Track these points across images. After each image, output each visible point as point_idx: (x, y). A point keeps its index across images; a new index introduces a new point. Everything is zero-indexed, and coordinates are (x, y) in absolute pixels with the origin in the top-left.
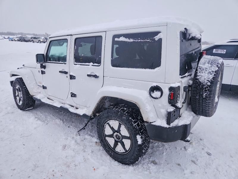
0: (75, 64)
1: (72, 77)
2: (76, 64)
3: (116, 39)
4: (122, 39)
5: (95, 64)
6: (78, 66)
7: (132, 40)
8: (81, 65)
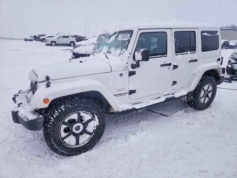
0: (176, 55)
1: (175, 67)
2: (178, 55)
3: (203, 34)
4: (206, 34)
5: (192, 52)
6: (180, 56)
7: (209, 35)
8: (181, 54)
